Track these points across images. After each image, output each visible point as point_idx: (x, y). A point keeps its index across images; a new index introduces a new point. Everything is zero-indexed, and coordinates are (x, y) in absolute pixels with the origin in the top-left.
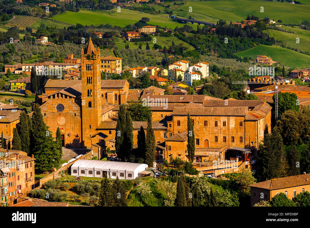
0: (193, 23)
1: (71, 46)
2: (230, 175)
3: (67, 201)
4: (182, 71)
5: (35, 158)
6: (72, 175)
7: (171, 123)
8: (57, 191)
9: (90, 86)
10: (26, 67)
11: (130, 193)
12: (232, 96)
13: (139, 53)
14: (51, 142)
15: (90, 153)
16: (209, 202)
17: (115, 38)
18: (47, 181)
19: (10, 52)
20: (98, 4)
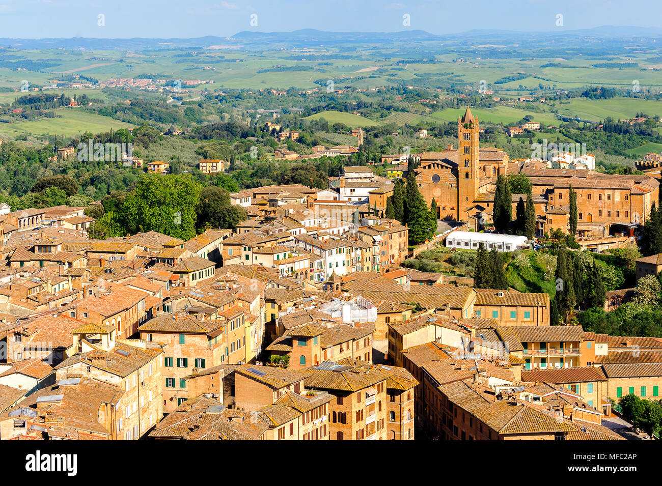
0: (579, 121)
1: (451, 139)
2: (614, 251)
3: (442, 272)
4: (567, 163)
5: (409, 228)
6: (447, 246)
7: (553, 196)
8: (432, 262)
9: (467, 156)
10: (403, 158)
11: (508, 265)
12: (618, 173)
13: (522, 147)
14: (426, 212)
15: (466, 225)
16: (592, 274)
17: (497, 133)
18: (421, 252)
19: (388, 145)
20: (479, 102)
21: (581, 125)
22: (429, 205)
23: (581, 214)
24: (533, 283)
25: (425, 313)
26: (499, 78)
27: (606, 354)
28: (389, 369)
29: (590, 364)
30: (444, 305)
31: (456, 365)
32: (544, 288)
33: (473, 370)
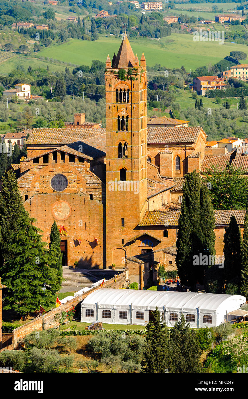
1: (81, 103)
5: (4, 284)
6: (82, 321)
8: (52, 353)
9: (123, 136)
11: (209, 355)
13: (225, 116)
14: (40, 251)
15: (121, 276)
17: (173, 89)
18: (29, 334)
20: (136, 25)
22: (45, 238)
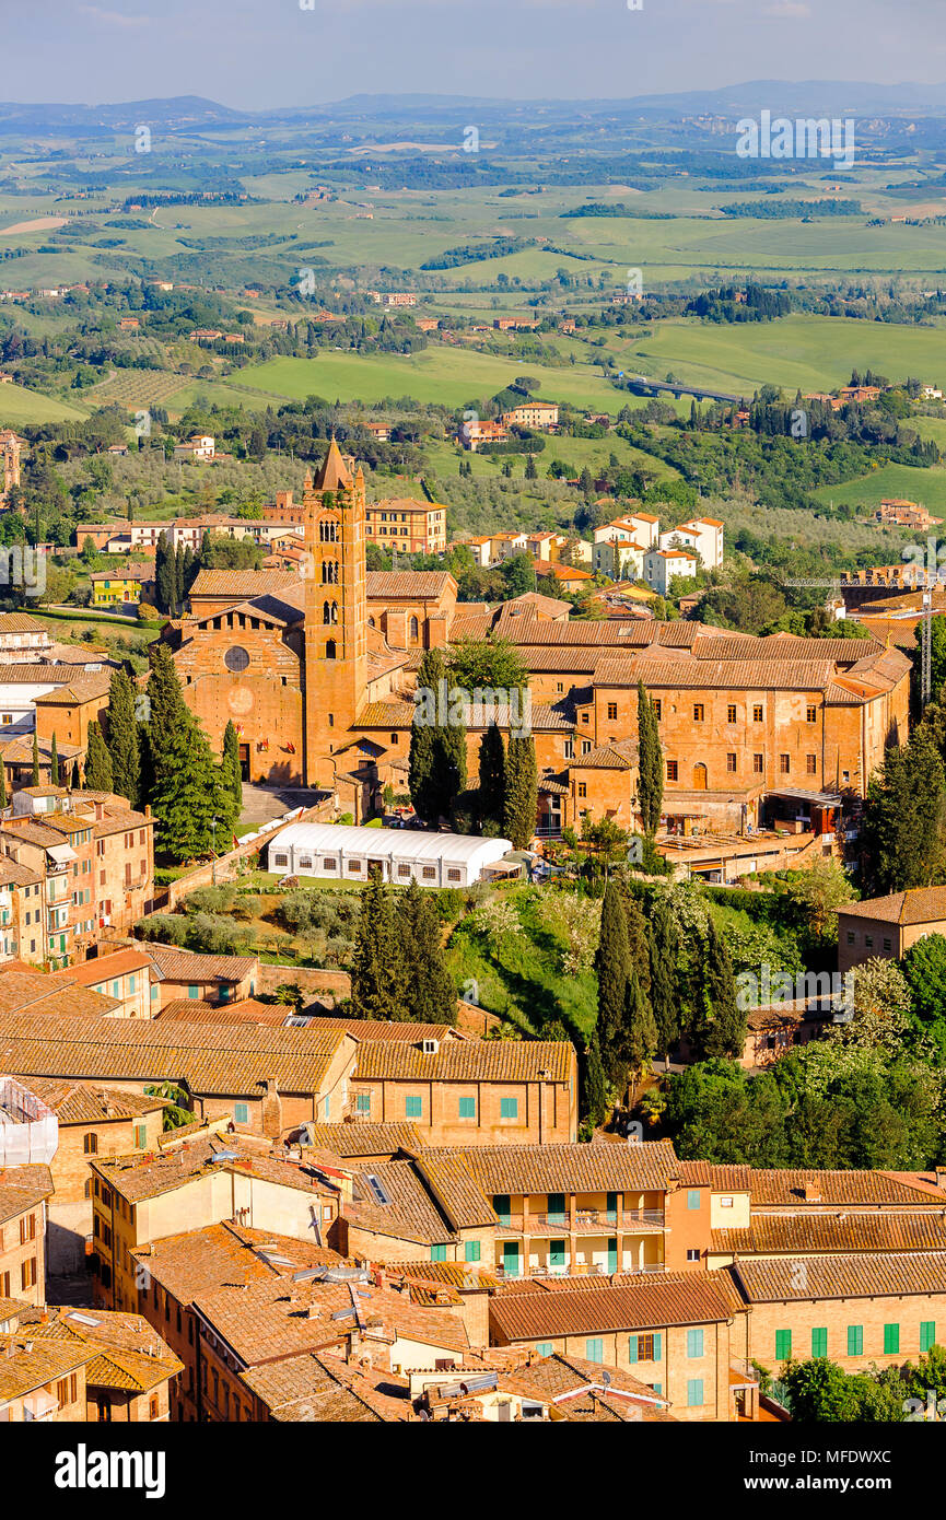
0: (677, 394)
1: (289, 467)
2: (773, 878)
3: (256, 952)
4: (638, 548)
5: (156, 816)
6: (270, 871)
7: (589, 709)
8: (225, 922)
9: (331, 591)
10: (142, 532)
11: (455, 930)
12: (787, 627)
13: (504, 489)
14: (207, 765)
15: (328, 803)
16: (704, 963)
17: (427, 440)
18: (193, 891)
19: (95, 484)
20: (376, 334)
21: (682, 408)
22: (216, 747)
23: (673, 766)
24: (530, 982)
25: (203, 1132)
26: (436, 252)
27: (745, 1224)
28: (93, 1322)
29: (697, 1257)
30: (260, 1084)
31: (293, 1301)
32: (564, 999)
33: (344, 1321)
